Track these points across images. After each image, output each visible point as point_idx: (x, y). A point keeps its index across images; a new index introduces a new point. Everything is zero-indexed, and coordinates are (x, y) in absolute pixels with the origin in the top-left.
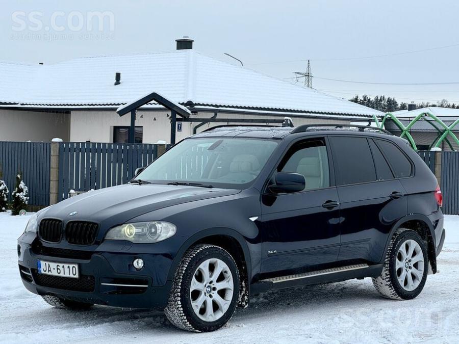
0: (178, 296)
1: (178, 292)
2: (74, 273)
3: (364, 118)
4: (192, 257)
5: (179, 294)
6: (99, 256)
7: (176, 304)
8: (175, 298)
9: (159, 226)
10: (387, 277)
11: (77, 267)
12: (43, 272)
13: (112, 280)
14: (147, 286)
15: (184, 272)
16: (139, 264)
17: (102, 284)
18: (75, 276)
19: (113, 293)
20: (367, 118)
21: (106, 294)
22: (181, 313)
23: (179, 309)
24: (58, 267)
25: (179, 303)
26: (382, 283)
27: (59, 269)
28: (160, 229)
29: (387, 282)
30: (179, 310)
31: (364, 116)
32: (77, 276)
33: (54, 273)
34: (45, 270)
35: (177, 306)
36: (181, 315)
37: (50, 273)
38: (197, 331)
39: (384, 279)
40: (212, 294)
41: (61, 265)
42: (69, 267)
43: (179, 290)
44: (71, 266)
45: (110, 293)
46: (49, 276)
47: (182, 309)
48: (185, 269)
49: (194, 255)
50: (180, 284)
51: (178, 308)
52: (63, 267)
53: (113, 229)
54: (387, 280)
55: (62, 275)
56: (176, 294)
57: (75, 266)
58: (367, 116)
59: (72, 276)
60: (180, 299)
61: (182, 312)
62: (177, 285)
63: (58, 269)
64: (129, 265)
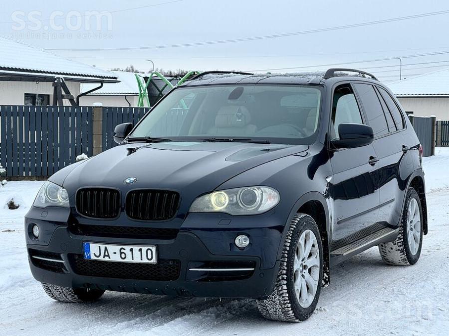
0: (283, 279)
1: (284, 274)
2: (150, 257)
3: (96, 78)
4: (293, 229)
5: (285, 277)
6: (189, 234)
7: (280, 288)
8: (278, 282)
9: (258, 192)
10: (400, 241)
11: (154, 249)
12: (93, 257)
13: (203, 264)
14: (253, 269)
15: (288, 248)
16: (242, 241)
17: (190, 270)
18: (151, 262)
19: (206, 280)
20: (99, 79)
21: (195, 281)
22: (285, 300)
23: (284, 295)
24: (122, 251)
25: (285, 287)
26: (392, 249)
27: (123, 253)
28: (260, 195)
29: (399, 246)
30: (283, 297)
31: (96, 76)
32: (154, 261)
33: (116, 258)
34: (98, 254)
35: (281, 292)
36: (285, 302)
37: (107, 259)
38: (297, 320)
39: (395, 244)
40: (303, 274)
41: (127, 248)
42: (140, 250)
43: (285, 272)
44: (144, 249)
45: (200, 281)
46: (106, 262)
47: (287, 295)
48: (288, 244)
49: (295, 227)
50: (285, 264)
51: (283, 293)
52: (131, 250)
53: (200, 199)
54: (400, 244)
55: (128, 260)
56: (280, 278)
57: (151, 248)
58: (99, 77)
59: (145, 261)
60: (285, 282)
61: (287, 298)
62: (282, 265)
63: (121, 253)
64: (231, 244)
